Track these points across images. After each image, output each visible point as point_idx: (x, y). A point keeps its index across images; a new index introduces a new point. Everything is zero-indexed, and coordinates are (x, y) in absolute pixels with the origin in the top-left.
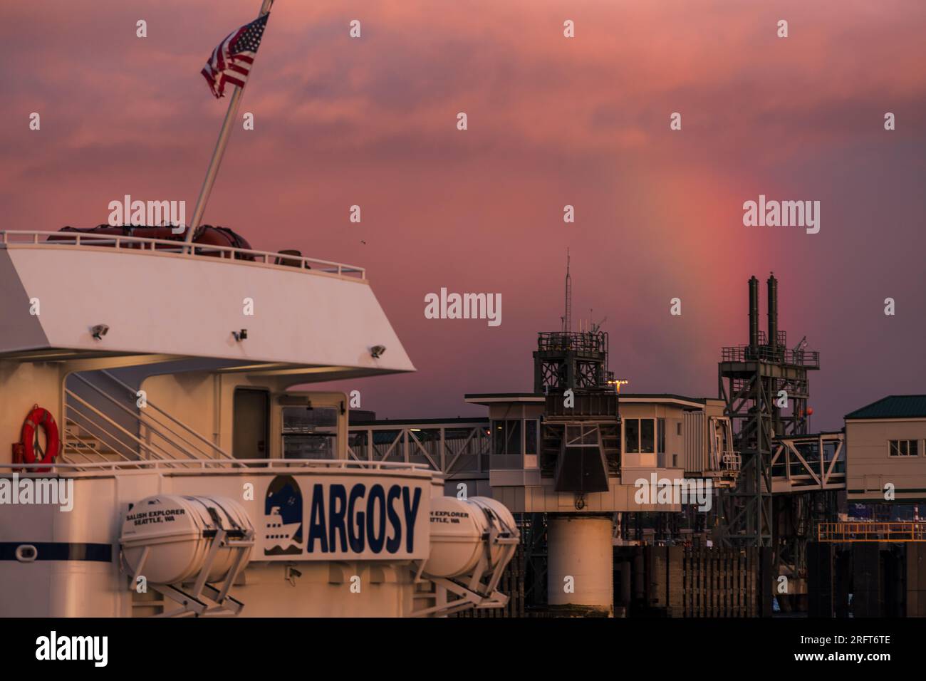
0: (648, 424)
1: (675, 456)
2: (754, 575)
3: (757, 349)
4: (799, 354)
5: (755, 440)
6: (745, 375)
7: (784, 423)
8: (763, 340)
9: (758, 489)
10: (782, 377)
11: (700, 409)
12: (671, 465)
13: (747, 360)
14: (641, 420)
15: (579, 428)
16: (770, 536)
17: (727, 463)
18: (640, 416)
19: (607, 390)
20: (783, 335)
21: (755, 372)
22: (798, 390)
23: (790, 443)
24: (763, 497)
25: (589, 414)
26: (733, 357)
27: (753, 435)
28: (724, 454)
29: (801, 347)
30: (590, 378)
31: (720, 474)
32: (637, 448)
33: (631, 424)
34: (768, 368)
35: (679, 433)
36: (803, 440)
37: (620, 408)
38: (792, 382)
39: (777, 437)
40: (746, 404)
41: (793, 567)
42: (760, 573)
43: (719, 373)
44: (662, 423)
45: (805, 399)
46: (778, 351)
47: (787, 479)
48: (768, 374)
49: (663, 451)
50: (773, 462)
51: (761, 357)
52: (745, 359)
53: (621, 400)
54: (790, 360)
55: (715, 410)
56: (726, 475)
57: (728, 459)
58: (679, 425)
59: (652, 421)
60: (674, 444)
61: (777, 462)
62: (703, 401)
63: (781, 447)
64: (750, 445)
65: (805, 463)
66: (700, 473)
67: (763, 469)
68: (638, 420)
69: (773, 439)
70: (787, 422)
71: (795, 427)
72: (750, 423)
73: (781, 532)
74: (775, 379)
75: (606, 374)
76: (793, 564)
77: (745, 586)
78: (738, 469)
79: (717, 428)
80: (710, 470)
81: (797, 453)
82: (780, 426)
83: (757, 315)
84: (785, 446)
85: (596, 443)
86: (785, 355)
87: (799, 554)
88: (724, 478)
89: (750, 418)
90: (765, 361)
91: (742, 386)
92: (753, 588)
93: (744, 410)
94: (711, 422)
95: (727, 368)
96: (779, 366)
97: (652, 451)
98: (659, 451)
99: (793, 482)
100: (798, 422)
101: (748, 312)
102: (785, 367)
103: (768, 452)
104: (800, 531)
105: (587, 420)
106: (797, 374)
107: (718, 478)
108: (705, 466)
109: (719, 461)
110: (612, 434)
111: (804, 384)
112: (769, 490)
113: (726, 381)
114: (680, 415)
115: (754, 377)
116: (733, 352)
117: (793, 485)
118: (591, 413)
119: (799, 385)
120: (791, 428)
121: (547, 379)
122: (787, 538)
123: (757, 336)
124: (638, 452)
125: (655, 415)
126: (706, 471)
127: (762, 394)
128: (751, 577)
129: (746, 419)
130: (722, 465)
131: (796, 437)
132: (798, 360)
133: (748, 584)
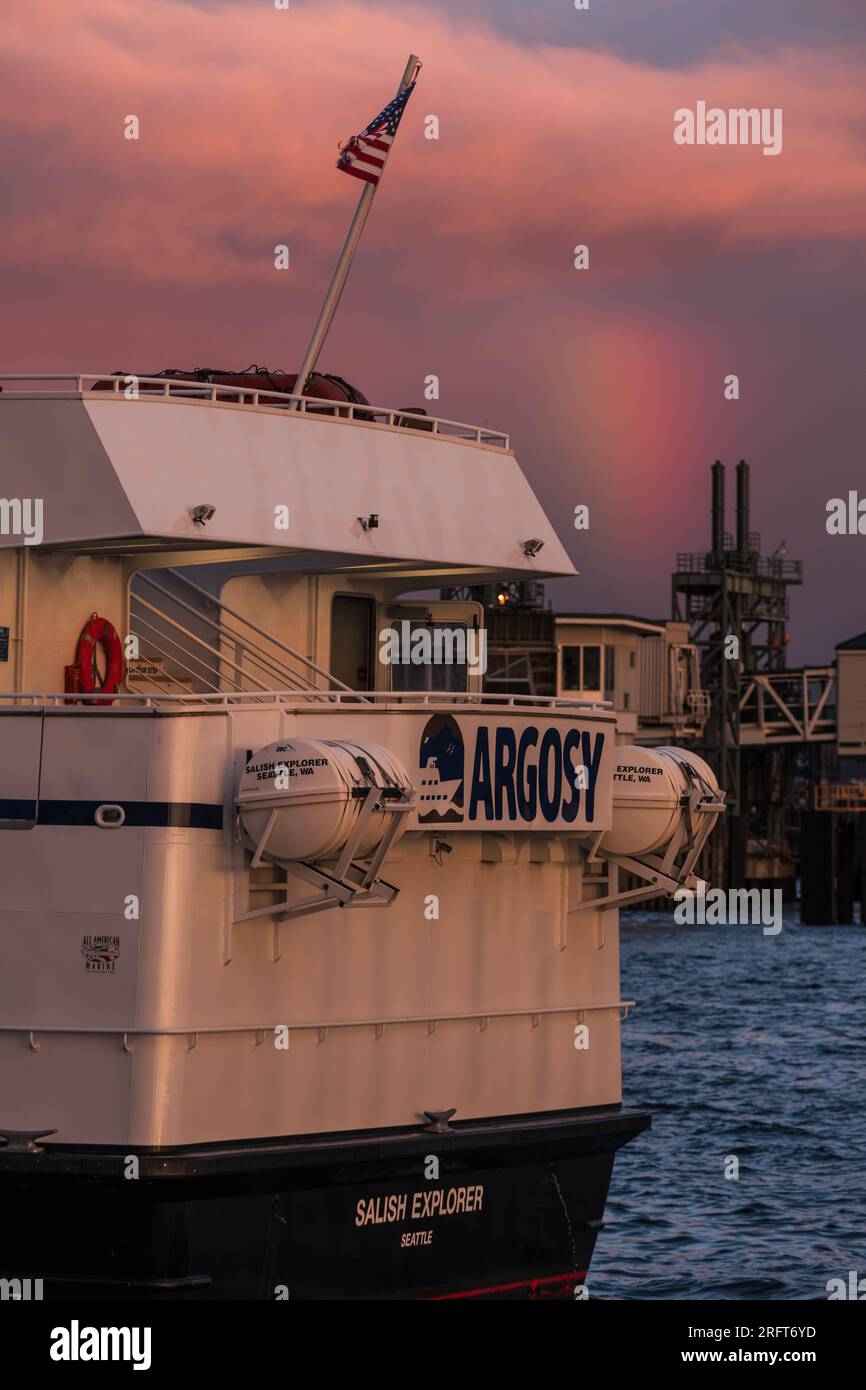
0: (592, 652)
1: (626, 696)
2: (721, 853)
3: (721, 557)
4: (777, 564)
5: (720, 674)
6: (706, 590)
7: (755, 653)
8: (730, 544)
9: (722, 740)
10: (754, 593)
11: (658, 634)
12: (622, 706)
13: (708, 572)
14: (585, 648)
15: (502, 657)
16: (737, 802)
17: (693, 705)
18: (582, 643)
19: (536, 607)
20: (756, 539)
21: (719, 587)
22: (775, 611)
23: (764, 680)
24: (729, 750)
25: (515, 639)
26: (691, 566)
27: (716, 669)
28: (689, 693)
29: (779, 555)
30: (513, 592)
31: (683, 719)
32: (578, 684)
33: (571, 654)
34: (737, 582)
35: (632, 664)
36: (781, 676)
37: (558, 633)
38: (767, 600)
39: (747, 672)
40: (707, 628)
41: (765, 843)
42: (729, 851)
43: (674, 587)
44: (610, 651)
45: (783, 624)
46: (750, 559)
47: (759, 727)
48: (737, 589)
49: (612, 688)
50: (742, 705)
51: (728, 567)
52: (707, 568)
53: (559, 621)
54: (764, 570)
55: (677, 635)
56: (691, 721)
57: (694, 700)
58: (632, 655)
59: (597, 649)
60: (627, 679)
61: (747, 704)
62: (662, 623)
63: (752, 686)
64: (712, 682)
65: (784, 707)
66: (657, 718)
67: (729, 715)
68: (578, 648)
69: (742, 674)
70: (759, 653)
71: (770, 659)
72: (713, 654)
73: (750, 797)
74: (744, 596)
75: (534, 587)
76: (765, 838)
77: (710, 866)
78: (706, 713)
79: (680, 659)
80: (670, 714)
81: (773, 693)
82: (751, 658)
83: (723, 512)
84: (757, 684)
85: (524, 675)
86: (759, 564)
87: (773, 824)
88: (688, 725)
89: (713, 647)
90: (733, 572)
91: (702, 604)
92: (720, 869)
93: (705, 636)
94: (672, 652)
95: (683, 581)
96: (751, 579)
97: (596, 688)
98: (606, 688)
99: (767, 731)
100: (774, 653)
101: (710, 506)
102: (758, 580)
103: (734, 692)
104: (775, 796)
105: (513, 646)
106: (773, 589)
107: (680, 724)
108: (663, 709)
109: (681, 702)
110: (546, 666)
111: (782, 602)
112: (736, 739)
113: (682, 597)
114: (633, 641)
115: (718, 594)
116: (691, 560)
117: (768, 735)
118: (518, 637)
119: (775, 604)
120: (764, 660)
121: (456, 594)
122: (755, 803)
123: (723, 540)
124: (578, 689)
125: (602, 642)
126: (665, 715)
127: (729, 615)
128: (717, 854)
129: (707, 648)
130: (687, 708)
131: (770, 672)
132: (774, 572)
133: (714, 864)
